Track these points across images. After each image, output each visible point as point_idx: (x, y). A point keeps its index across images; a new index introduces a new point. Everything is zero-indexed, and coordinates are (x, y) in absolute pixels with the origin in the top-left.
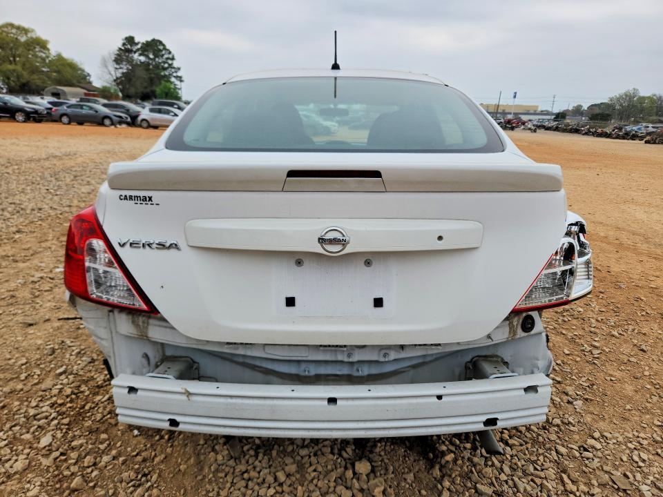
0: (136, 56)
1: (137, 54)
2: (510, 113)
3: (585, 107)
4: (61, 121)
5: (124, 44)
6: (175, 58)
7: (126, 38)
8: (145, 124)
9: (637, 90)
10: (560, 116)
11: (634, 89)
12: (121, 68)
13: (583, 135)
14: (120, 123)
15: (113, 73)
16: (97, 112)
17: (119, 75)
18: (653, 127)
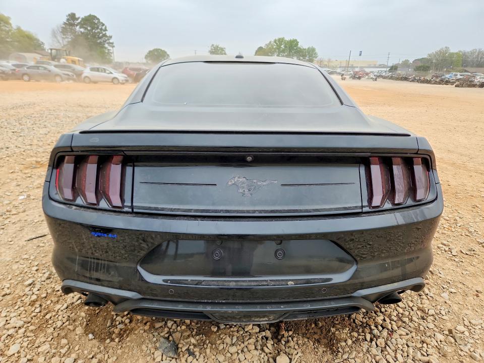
0: (78, 28)
1: (78, 27)
2: (357, 67)
3: (411, 61)
4: (23, 79)
5: (68, 20)
6: (107, 29)
7: (69, 15)
8: (87, 80)
9: (449, 48)
10: (393, 68)
11: (446, 47)
12: (66, 38)
13: (411, 82)
14: (68, 79)
15: (61, 41)
16: (50, 71)
17: (65, 43)
18: (461, 75)
